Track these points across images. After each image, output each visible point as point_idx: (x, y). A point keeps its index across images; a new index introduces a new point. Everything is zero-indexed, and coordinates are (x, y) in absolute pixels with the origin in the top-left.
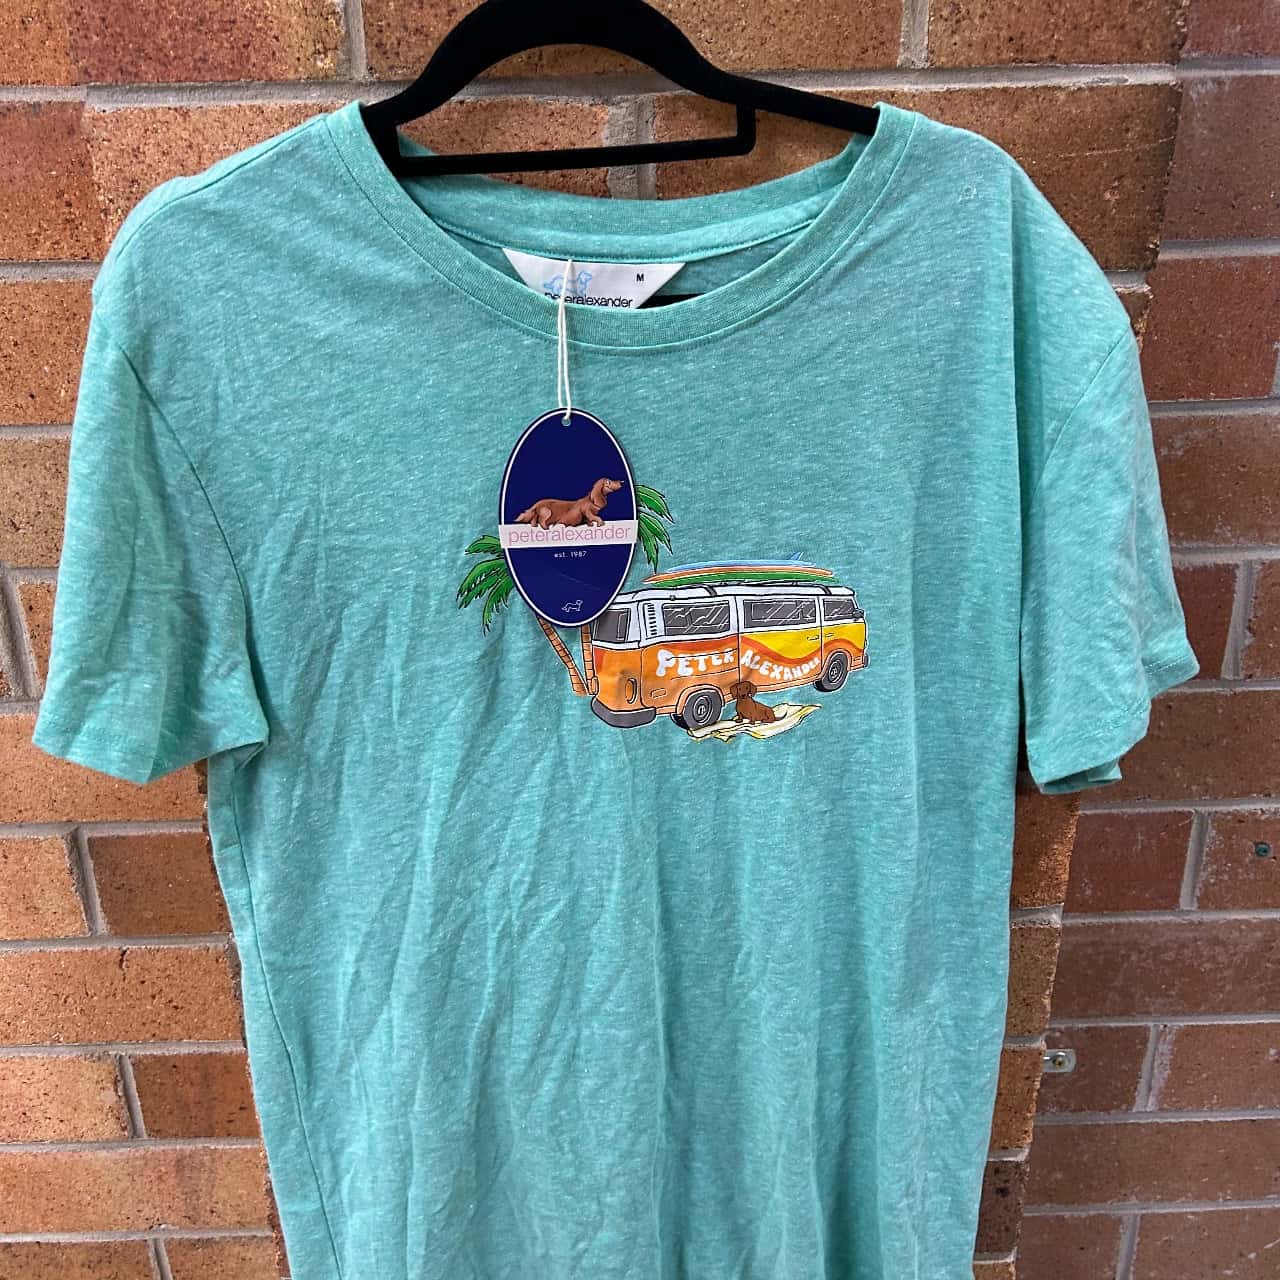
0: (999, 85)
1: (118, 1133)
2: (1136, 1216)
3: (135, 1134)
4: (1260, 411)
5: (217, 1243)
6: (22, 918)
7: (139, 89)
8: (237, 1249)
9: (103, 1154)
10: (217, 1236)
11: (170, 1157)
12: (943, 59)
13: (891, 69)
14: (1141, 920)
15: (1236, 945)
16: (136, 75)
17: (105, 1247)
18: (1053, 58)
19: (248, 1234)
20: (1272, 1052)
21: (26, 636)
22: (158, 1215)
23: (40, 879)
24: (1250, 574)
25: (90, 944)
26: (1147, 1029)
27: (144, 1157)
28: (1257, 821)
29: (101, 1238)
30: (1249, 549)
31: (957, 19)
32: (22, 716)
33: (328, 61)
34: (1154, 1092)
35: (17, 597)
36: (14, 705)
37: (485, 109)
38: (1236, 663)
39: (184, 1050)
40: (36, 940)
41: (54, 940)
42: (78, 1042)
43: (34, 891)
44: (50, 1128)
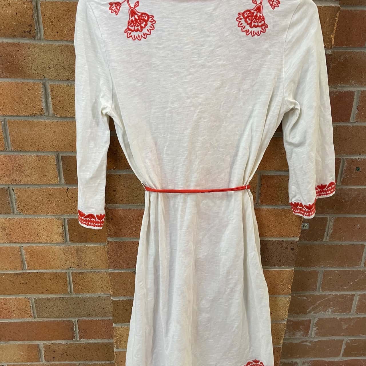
1: (62, 241)
2: (322, 271)
3: (66, 241)
4: (362, 51)
5: (85, 273)
6: (42, 178)
8: (91, 275)
9: (57, 247)
10: (85, 271)
11: (76, 248)
15: (351, 195)
17: (56, 273)
19: (94, 271)
20: (358, 225)
21: (50, 99)
22: (70, 265)
23: (48, 167)
24: (358, 94)
25: (59, 186)
26: (328, 218)
27: (68, 248)
28: (357, 161)
29: (55, 271)
30: (358, 87)
32: (47, 121)
34: (329, 236)
35: (49, 88)
36: (45, 118)
38: (354, 118)
40: (45, 185)
41: (50, 185)
42: (53, 214)
43: (46, 170)
44: (44, 239)
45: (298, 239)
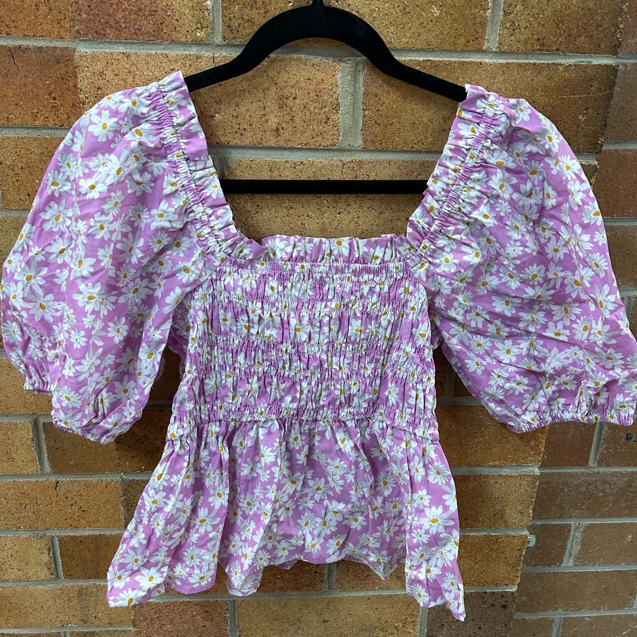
0: (532, 62)
1: (49, 576)
2: (561, 618)
3: (58, 576)
5: (97, 634)
6: (5, 464)
7: (106, 42)
9: (40, 587)
10: (97, 630)
12: (506, 48)
13: (480, 51)
14: (570, 471)
15: (615, 484)
16: (104, 35)
17: (39, 635)
18: (558, 49)
19: (113, 629)
20: (630, 537)
22: (67, 619)
23: (16, 443)
24: (629, 303)
25: (40, 478)
26: (570, 525)
27: (61, 589)
29: (36, 631)
30: (629, 291)
31: (514, 28)
33: (202, 33)
34: (573, 556)
37: (280, 61)
39: (87, 533)
40: (12, 475)
41: (21, 475)
42: (31, 528)
43: (12, 449)
44: (12, 575)
45: (514, 589)
